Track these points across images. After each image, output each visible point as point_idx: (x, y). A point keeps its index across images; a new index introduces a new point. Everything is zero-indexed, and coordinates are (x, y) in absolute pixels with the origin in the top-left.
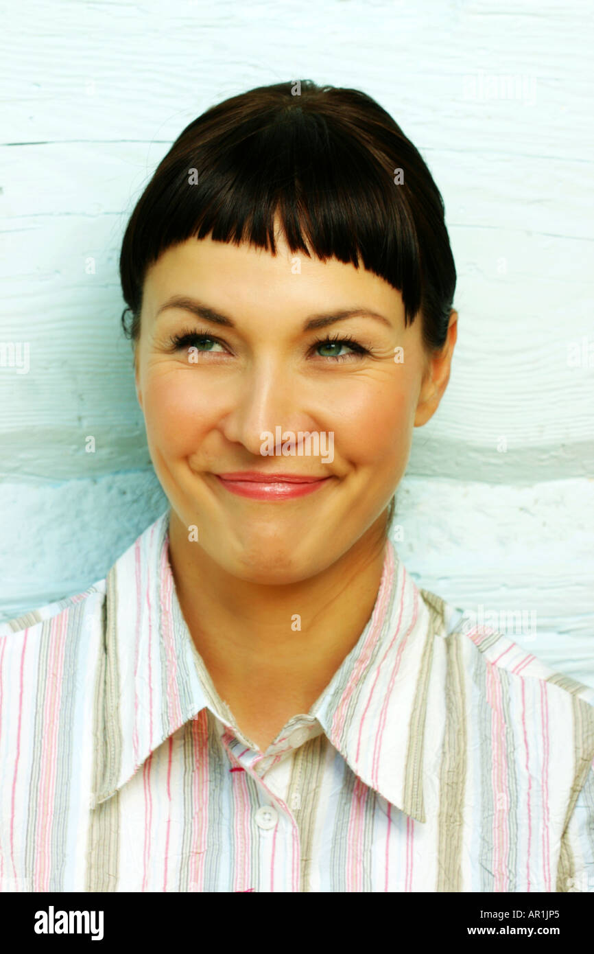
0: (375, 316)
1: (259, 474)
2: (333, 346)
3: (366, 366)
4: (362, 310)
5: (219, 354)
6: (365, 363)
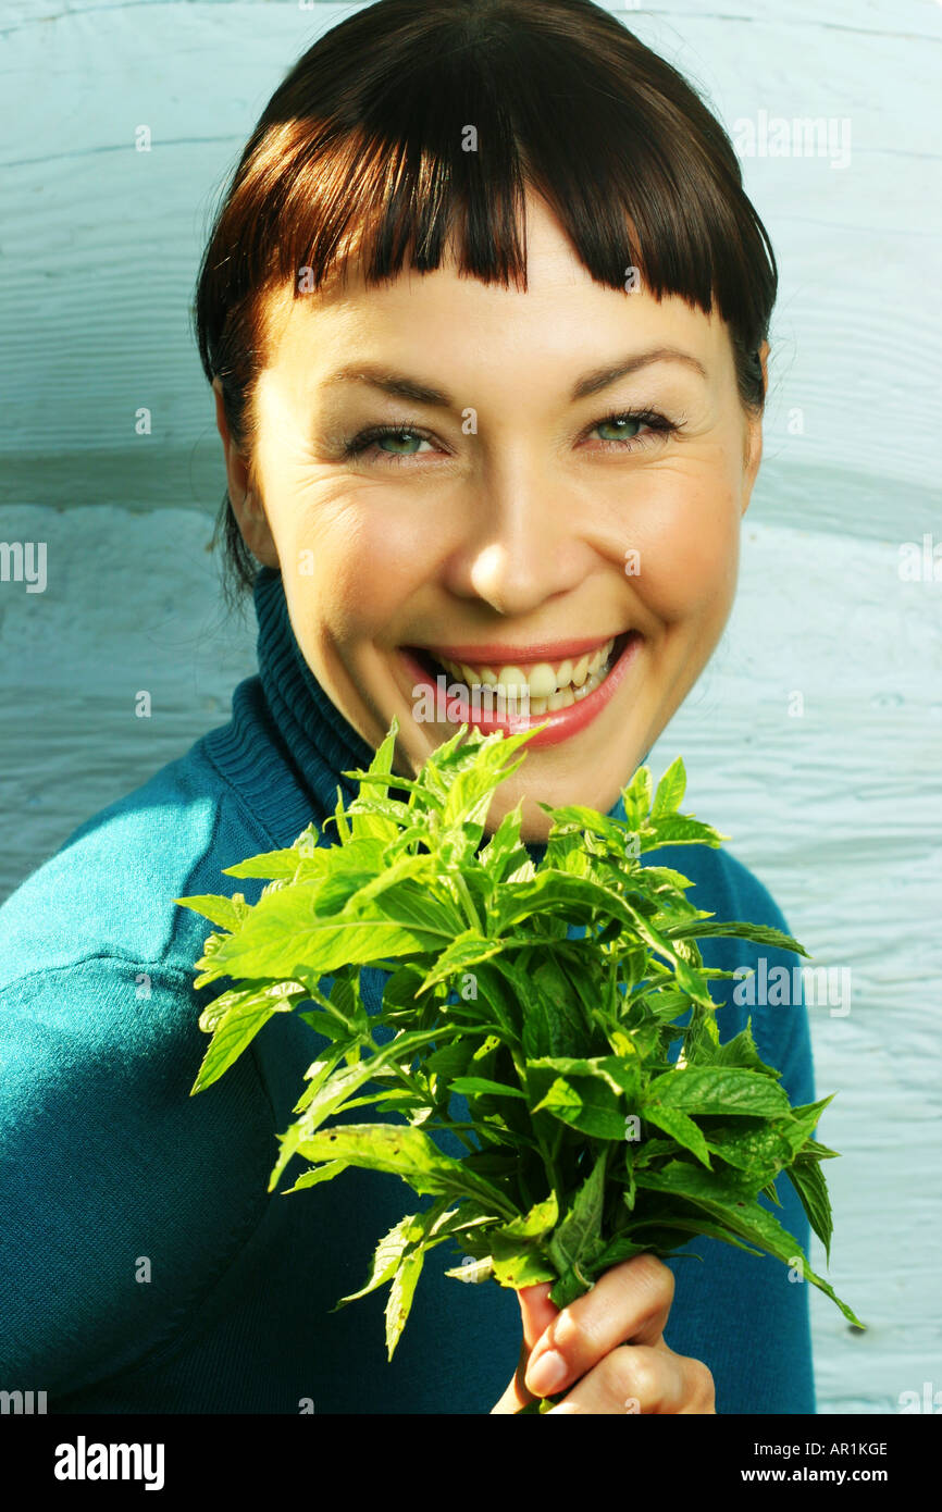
0: (684, 358)
1: (507, 649)
2: (621, 423)
3: (669, 452)
4: (664, 350)
5: (426, 455)
6: (668, 445)
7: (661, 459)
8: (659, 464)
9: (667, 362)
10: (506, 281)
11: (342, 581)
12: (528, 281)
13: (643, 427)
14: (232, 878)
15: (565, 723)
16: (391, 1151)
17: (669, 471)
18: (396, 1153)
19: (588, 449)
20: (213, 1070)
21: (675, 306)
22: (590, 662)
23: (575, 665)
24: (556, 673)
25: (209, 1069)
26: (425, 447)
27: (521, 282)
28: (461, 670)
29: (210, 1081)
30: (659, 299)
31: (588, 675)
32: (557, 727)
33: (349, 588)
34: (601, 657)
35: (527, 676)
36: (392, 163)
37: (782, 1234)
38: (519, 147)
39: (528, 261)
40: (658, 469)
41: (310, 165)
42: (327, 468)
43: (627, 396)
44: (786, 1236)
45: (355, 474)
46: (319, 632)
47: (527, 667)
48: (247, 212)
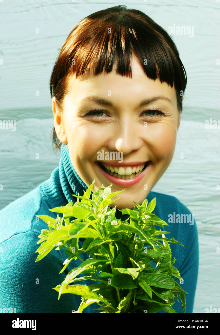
5: (105, 116)
6: (162, 118)
7: (160, 121)
8: (160, 122)
9: (163, 99)
10: (127, 75)
11: (83, 145)
12: (132, 76)
13: (156, 113)
14: (51, 211)
15: (134, 181)
16: (80, 291)
17: (162, 123)
18: (81, 291)
19: (143, 117)
20: (41, 257)
21: (165, 85)
22: (140, 168)
23: (137, 168)
24: (132, 169)
25: (40, 256)
26: (104, 114)
27: (131, 76)
28: (109, 167)
29: (40, 259)
30: (162, 82)
31: (139, 171)
32: (132, 182)
33: (84, 146)
34: (142, 167)
35: (125, 170)
36: (101, 47)
37: (172, 309)
38: (131, 45)
39: (132, 71)
40: (160, 123)
41: (81, 47)
42: (80, 118)
43: (152, 107)
44: (173, 310)
45: (87, 120)
46: (76, 157)
47: (125, 167)
48: (65, 57)
